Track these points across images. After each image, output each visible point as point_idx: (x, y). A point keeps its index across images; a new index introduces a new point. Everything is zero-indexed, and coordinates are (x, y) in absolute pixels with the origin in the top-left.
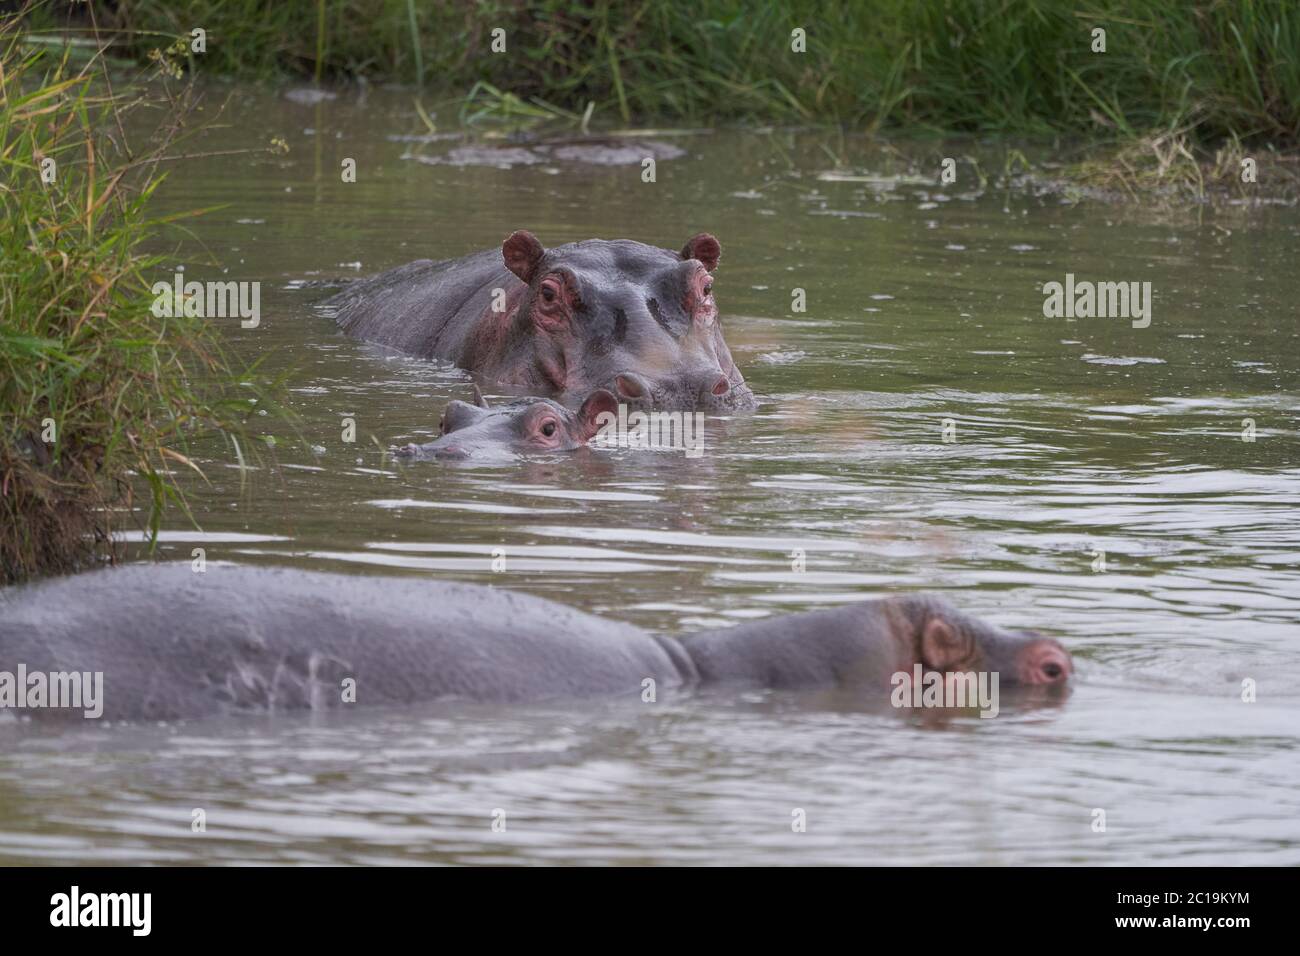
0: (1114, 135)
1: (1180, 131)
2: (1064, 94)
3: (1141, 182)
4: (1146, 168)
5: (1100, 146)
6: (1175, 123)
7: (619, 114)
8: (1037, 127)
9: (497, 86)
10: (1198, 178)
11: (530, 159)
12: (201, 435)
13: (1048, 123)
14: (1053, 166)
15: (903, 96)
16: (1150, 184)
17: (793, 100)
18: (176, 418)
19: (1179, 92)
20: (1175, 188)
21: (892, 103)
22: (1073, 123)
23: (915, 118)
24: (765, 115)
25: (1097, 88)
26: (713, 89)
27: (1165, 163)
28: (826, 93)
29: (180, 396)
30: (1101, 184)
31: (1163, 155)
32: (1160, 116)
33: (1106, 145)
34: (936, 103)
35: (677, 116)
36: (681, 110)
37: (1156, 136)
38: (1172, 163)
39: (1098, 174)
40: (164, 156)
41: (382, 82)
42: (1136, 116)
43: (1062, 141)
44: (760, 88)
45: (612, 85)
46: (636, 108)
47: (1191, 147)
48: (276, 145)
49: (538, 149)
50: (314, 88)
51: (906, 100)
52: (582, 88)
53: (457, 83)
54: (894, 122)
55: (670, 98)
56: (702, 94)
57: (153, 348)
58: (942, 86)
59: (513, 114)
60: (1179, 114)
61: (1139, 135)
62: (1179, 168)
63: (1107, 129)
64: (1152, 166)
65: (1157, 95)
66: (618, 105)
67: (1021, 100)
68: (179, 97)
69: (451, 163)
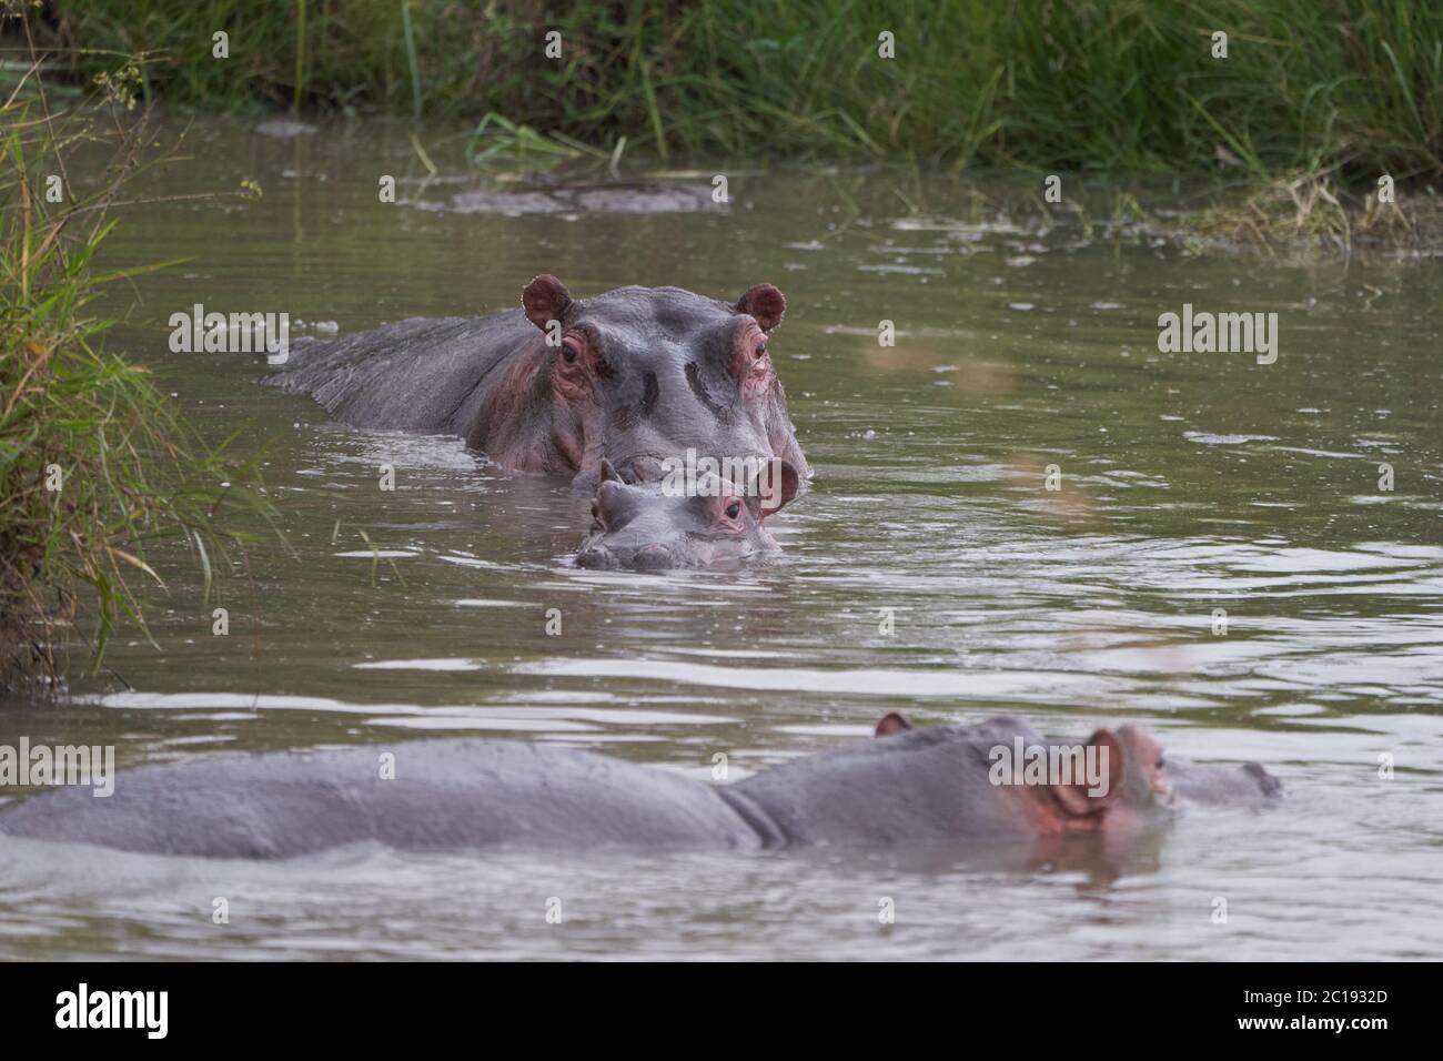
0: (1245, 176)
1: (1322, 172)
2: (1185, 127)
3: (1277, 232)
4: (1282, 216)
5: (1227, 189)
6: (1315, 162)
7: (655, 150)
8: (1154, 167)
9: (510, 117)
10: (1344, 227)
11: (550, 206)
12: (158, 533)
13: (1167, 162)
14: (1170, 213)
15: (992, 129)
16: (1287, 234)
17: (862, 134)
18: (129, 513)
19: (1323, 124)
20: (1317, 239)
21: (979, 138)
22: (1195, 162)
23: (1007, 157)
24: (828, 153)
25: (1225, 119)
26: (767, 121)
27: (1304, 209)
28: (901, 125)
29: (132, 484)
30: (1228, 235)
31: (1301, 200)
32: (1299, 154)
33: (1235, 188)
34: (1032, 138)
35: (724, 154)
36: (728, 145)
37: (1295, 178)
38: (1313, 208)
39: (1226, 222)
40: (113, 201)
41: (373, 114)
42: (1270, 153)
43: (1182, 183)
44: (826, 119)
45: (647, 116)
46: (675, 143)
47: (1336, 190)
48: (247, 189)
49: (559, 194)
50: (291, 119)
51: (996, 133)
52: (612, 120)
53: (462, 115)
54: (982, 160)
55: (717, 131)
56: (755, 126)
57: (100, 428)
58: (1041, 117)
59: (529, 152)
60: (1320, 152)
61: (1273, 175)
62: (1320, 215)
63: (1236, 169)
64: (1289, 213)
65: (1295, 128)
66: (654, 140)
67: (1134, 133)
68: (131, 130)
69: (456, 210)
